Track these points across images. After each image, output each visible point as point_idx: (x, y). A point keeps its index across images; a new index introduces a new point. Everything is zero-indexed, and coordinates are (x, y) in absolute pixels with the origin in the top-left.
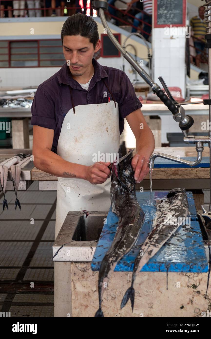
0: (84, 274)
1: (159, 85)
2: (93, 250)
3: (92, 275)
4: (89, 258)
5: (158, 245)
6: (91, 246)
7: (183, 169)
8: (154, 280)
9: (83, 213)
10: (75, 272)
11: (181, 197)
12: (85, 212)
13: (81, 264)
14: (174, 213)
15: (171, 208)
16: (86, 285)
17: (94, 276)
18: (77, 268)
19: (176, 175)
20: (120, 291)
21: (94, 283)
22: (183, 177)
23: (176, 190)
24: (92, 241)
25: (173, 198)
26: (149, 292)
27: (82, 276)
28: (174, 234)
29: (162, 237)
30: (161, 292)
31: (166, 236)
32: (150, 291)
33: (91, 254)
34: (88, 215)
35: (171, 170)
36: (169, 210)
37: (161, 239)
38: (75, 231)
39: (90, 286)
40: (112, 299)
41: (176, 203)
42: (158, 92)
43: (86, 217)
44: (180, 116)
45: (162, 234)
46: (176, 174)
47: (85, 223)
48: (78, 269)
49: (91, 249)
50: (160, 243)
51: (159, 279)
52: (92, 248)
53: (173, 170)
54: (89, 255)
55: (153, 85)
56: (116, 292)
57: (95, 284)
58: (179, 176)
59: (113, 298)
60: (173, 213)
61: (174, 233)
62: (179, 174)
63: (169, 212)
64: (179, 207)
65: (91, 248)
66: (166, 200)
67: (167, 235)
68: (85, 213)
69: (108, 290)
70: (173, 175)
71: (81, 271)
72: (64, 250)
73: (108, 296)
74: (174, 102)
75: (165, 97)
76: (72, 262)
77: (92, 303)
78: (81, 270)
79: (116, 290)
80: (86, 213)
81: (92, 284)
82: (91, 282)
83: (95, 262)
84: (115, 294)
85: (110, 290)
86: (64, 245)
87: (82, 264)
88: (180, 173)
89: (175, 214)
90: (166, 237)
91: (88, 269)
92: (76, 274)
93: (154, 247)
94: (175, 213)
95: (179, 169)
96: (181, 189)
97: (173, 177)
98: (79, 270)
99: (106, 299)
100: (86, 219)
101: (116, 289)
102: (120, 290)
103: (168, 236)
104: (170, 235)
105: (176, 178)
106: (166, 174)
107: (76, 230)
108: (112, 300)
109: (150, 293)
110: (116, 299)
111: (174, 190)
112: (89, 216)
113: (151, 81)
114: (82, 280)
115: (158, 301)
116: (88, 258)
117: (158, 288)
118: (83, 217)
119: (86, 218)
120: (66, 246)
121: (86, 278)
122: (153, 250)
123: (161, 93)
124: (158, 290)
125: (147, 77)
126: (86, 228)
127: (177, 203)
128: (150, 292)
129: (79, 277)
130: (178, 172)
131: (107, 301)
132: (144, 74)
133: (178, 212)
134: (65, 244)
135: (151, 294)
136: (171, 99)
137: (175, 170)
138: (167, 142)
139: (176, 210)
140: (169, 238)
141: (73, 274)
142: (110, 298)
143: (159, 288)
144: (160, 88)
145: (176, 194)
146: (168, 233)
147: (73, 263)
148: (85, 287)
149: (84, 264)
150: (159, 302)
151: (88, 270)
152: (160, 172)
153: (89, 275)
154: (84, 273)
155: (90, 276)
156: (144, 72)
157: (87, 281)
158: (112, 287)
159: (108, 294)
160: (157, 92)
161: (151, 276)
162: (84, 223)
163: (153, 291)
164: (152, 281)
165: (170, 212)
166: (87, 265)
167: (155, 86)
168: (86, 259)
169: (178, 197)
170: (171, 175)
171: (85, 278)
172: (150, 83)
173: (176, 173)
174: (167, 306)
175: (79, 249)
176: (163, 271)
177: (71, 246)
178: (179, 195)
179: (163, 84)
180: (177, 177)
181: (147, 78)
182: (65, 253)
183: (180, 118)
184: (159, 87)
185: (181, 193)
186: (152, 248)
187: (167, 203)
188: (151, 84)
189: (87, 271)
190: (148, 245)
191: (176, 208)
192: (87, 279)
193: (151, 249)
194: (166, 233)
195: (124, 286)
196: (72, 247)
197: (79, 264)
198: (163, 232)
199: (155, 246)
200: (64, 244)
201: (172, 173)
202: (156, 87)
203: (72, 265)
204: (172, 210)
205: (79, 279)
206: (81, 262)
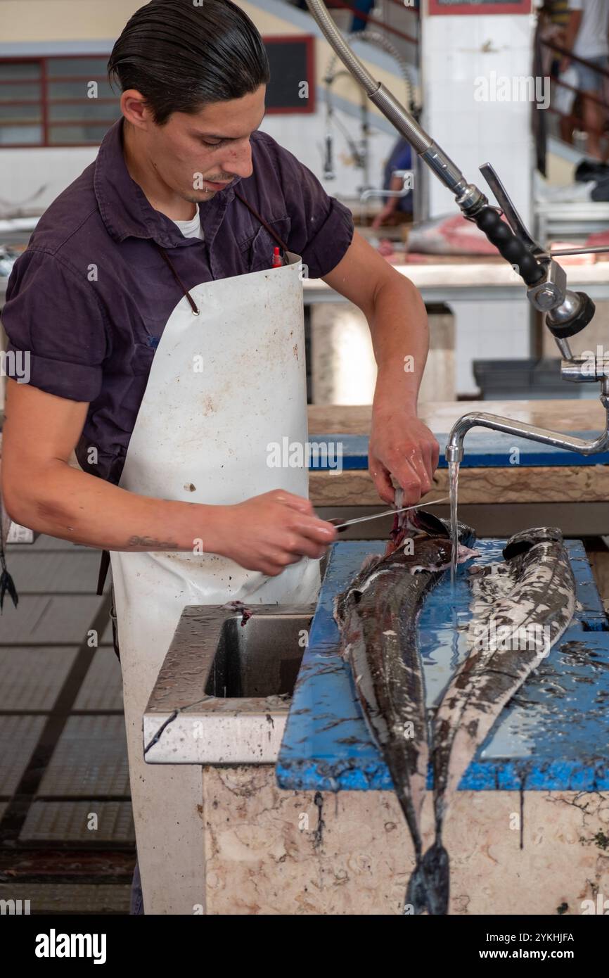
0: (244, 804)
1: (483, 193)
2: (273, 727)
3: (273, 809)
4: (261, 750)
5: (491, 705)
6: (268, 712)
7: (545, 469)
8: (473, 822)
9: (232, 610)
10: (215, 797)
11: (547, 555)
12: (238, 607)
13: (236, 772)
14: (534, 605)
15: (520, 591)
16: (254, 838)
17: (277, 808)
18: (223, 783)
19: (521, 490)
20: (363, 857)
21: (279, 833)
22: (545, 495)
23: (532, 535)
24: (270, 698)
25: (523, 557)
26: (457, 861)
27: (241, 809)
28: (537, 673)
29: (500, 681)
30: (496, 861)
31: (512, 676)
32: (459, 856)
33: (270, 738)
34: (248, 618)
35: (506, 474)
36: (514, 596)
37: (498, 687)
38: (213, 667)
39: (264, 843)
40: (335, 884)
41: (536, 574)
42: (480, 213)
43: (244, 622)
44: (550, 293)
45: (499, 672)
46: (523, 486)
47: (240, 643)
48: (227, 787)
49: (270, 723)
50: (497, 700)
51: (489, 818)
52: (273, 721)
53: (512, 475)
54: (261, 740)
55: (463, 192)
56: (351, 862)
57: (282, 836)
58: (530, 492)
59: (339, 881)
60: (529, 605)
61: (536, 668)
62: (533, 486)
63: (514, 602)
64: (547, 586)
65: (269, 718)
66: (501, 566)
67: (514, 674)
68: (237, 610)
69: (323, 855)
70: (511, 490)
71: (237, 794)
72: (180, 727)
73: (324, 875)
74: (531, 247)
75: (501, 230)
76: (205, 766)
77: (272, 898)
78: (236, 791)
79: (348, 855)
80: (242, 610)
81: (272, 836)
82: (270, 829)
83: (288, 761)
84: (346, 868)
85: (330, 854)
86: (182, 712)
87: (239, 770)
88: (535, 481)
89: (534, 610)
90: (512, 682)
91: (257, 787)
92: (219, 805)
93: (480, 711)
94: (536, 606)
95: (532, 471)
96: (548, 531)
97: (513, 496)
98: (230, 790)
99: (316, 885)
100: (244, 631)
101: (351, 853)
102: (361, 854)
103: (517, 678)
104: (524, 676)
105: (522, 500)
106: (489, 487)
107: (213, 664)
108: (338, 887)
109: (460, 863)
110: (349, 882)
111: (525, 535)
112: (254, 621)
113: (459, 178)
114: (239, 825)
115: (485, 889)
116: (258, 753)
117: (486, 848)
118: (233, 622)
119: (242, 625)
120: (189, 714)
121: (252, 817)
122: (478, 720)
123: (490, 218)
124: (485, 853)
125: (445, 166)
126: (244, 661)
127: (539, 573)
128: (460, 859)
129: (231, 814)
130: (529, 481)
131: (321, 889)
132: (436, 156)
133: (545, 604)
134: (185, 708)
135: (461, 866)
136: (520, 237)
137: (520, 474)
138: (474, 390)
139: (538, 598)
140: (522, 685)
141: (211, 803)
142: (329, 880)
143: (488, 847)
144: (487, 202)
145: (532, 545)
146: (518, 669)
147: (211, 769)
148: (248, 845)
149: (246, 770)
150: (488, 891)
151: (260, 792)
152: (470, 480)
153: (261, 809)
154: (247, 800)
155: (266, 809)
156: (436, 150)
157: (255, 825)
158: (338, 845)
159: (325, 867)
160: (478, 212)
161: (461, 809)
162: (237, 643)
163: (468, 857)
164: (467, 825)
165: (518, 602)
166: (254, 775)
167: (471, 195)
168: (251, 753)
169: (540, 557)
170: (506, 488)
171: (250, 815)
172: (456, 184)
173: (523, 484)
174: (515, 905)
175: (228, 723)
176: (508, 787)
177: (204, 714)
178: (542, 549)
179: (496, 189)
180: (526, 496)
181: (445, 168)
182: (183, 736)
183: (551, 300)
184: (485, 200)
185: (550, 544)
186: (472, 714)
187: (505, 575)
188: (458, 187)
189: (254, 795)
190: (460, 704)
191: (538, 590)
192: (254, 820)
193: (473, 717)
194: (510, 669)
195: (376, 842)
196: (206, 716)
197: (231, 770)
198: (500, 664)
199: (480, 707)
200: (182, 709)
201: (508, 484)
202: (474, 197)
203: (207, 777)
204: (524, 596)
205: (228, 820)
206: (234, 766)
